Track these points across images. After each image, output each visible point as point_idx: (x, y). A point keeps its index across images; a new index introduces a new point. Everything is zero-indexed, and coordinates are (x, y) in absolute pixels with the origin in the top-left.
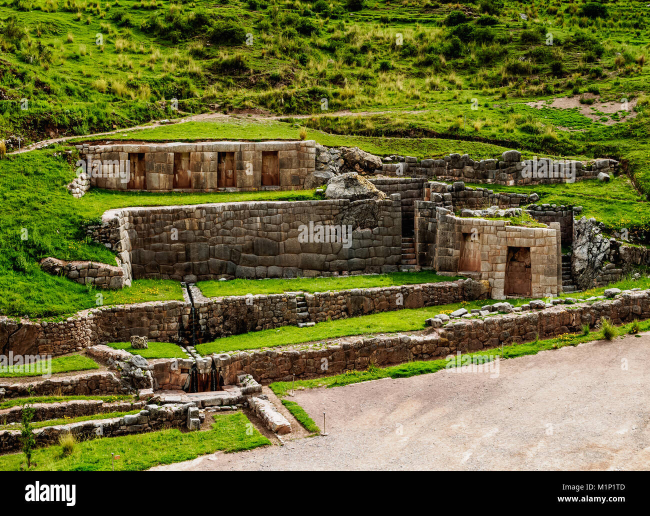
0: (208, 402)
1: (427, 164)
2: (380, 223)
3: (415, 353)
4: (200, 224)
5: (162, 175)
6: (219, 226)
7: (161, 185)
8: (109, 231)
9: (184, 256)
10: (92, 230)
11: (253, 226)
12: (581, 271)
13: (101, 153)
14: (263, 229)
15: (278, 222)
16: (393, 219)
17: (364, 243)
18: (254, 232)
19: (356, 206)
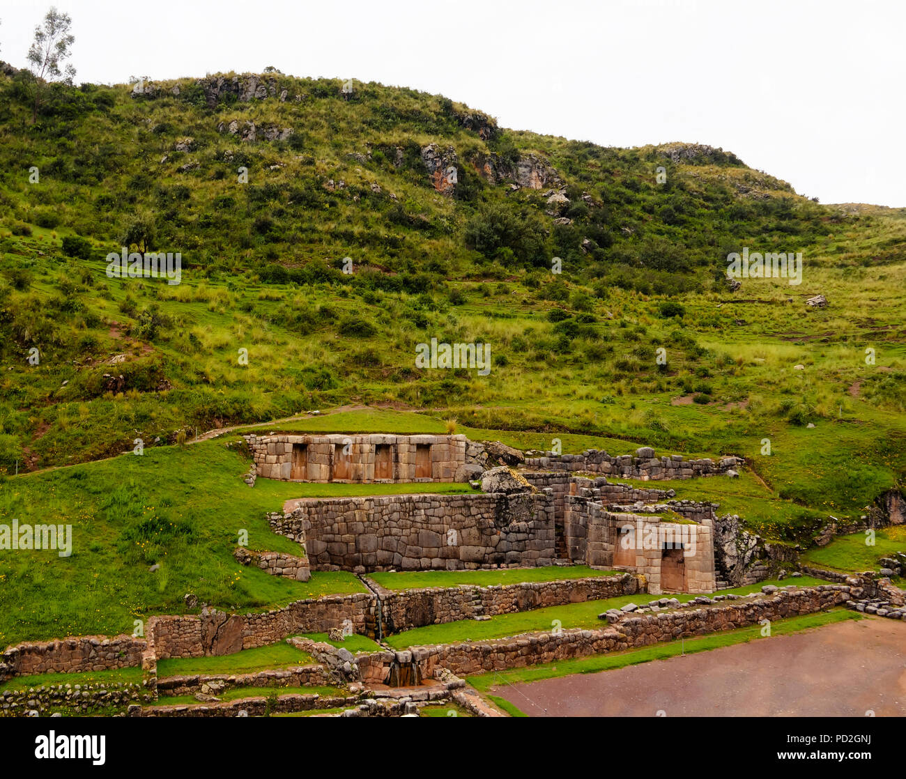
0: (416, 697)
1: (567, 459)
2: (535, 517)
3: (596, 648)
4: (368, 515)
5: (323, 466)
6: (386, 518)
7: (322, 475)
8: (292, 522)
9: (354, 547)
10: (276, 520)
11: (418, 519)
12: (732, 567)
13: (266, 444)
14: (427, 521)
15: (440, 515)
16: (547, 513)
17: (521, 536)
18: (419, 524)
19: (511, 500)
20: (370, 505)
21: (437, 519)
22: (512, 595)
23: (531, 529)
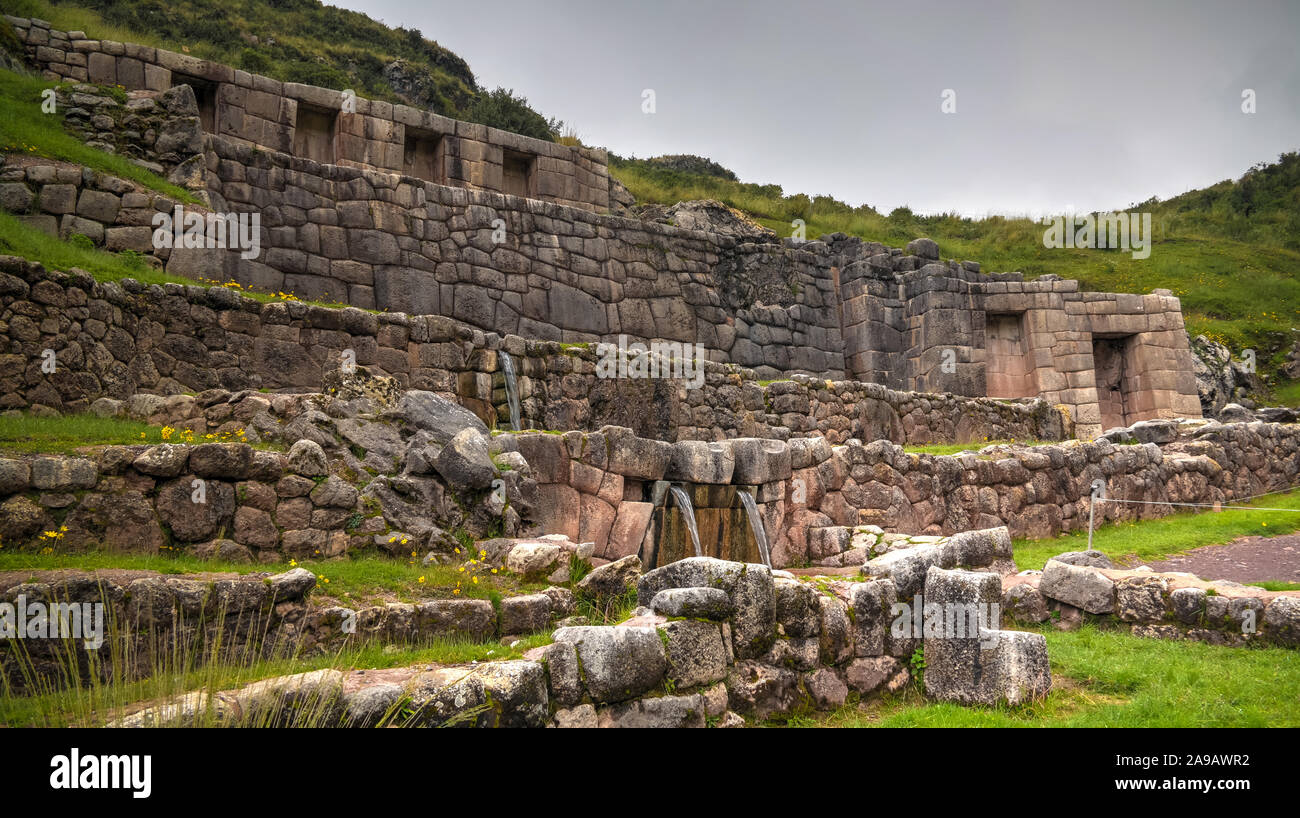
2: (800, 297)
6: (460, 237)
9: (370, 297)
14: (567, 263)
15: (600, 256)
16: (822, 291)
18: (548, 269)
19: (747, 254)
20: (414, 194)
21: (593, 265)
22: (850, 407)
23: (796, 320)
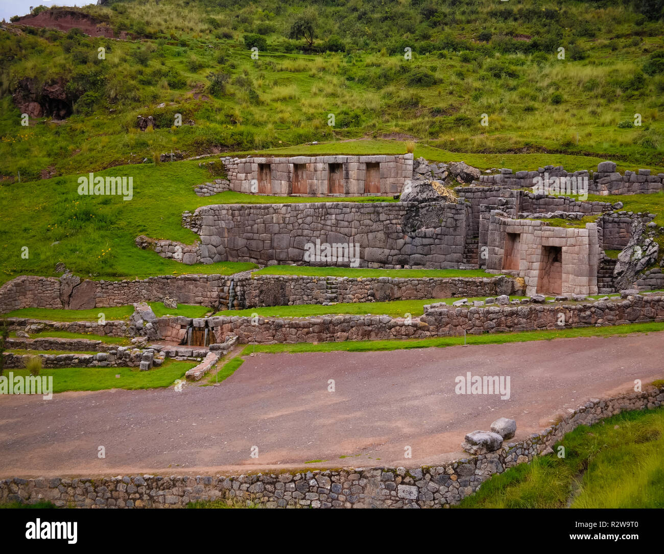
0: (181, 352)
1: (521, 175)
2: (443, 224)
3: (395, 333)
4: (284, 219)
5: (283, 182)
6: (300, 221)
7: (283, 190)
8: (198, 219)
10: (186, 217)
11: (329, 222)
12: (619, 274)
13: (237, 164)
14: (336, 225)
15: (349, 220)
16: (456, 220)
17: (426, 241)
18: (329, 228)
19: (422, 208)
20: (287, 210)
21: (346, 223)
22: (368, 287)
23: (437, 234)
